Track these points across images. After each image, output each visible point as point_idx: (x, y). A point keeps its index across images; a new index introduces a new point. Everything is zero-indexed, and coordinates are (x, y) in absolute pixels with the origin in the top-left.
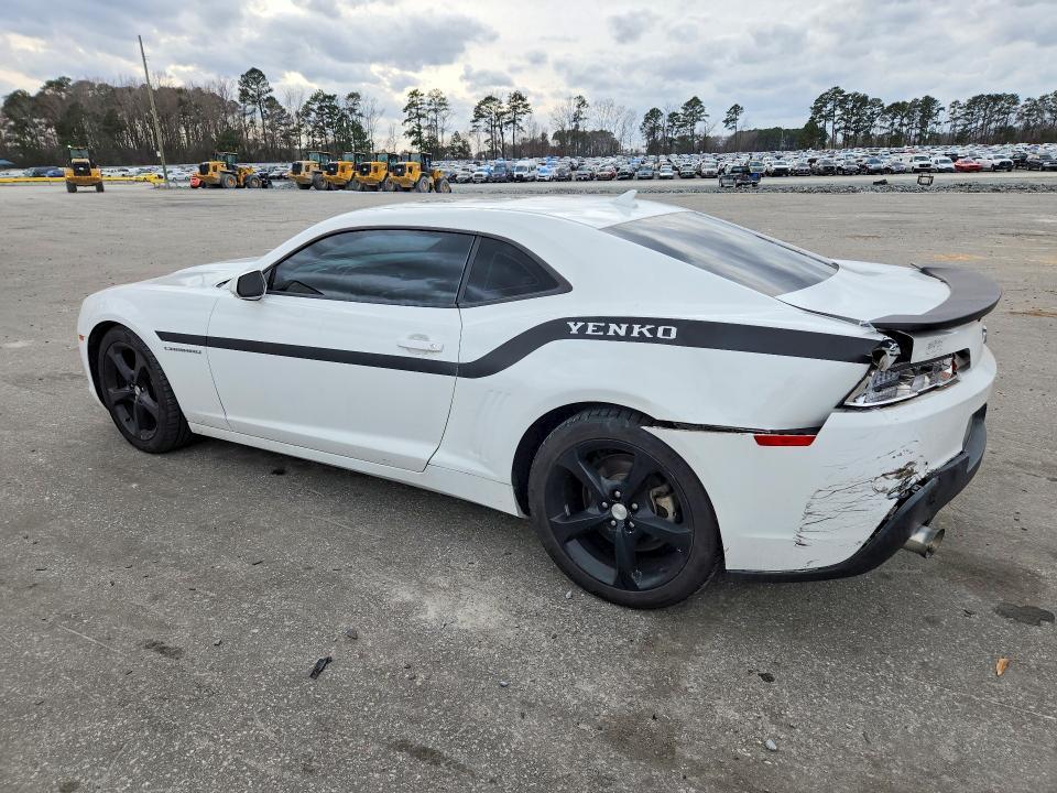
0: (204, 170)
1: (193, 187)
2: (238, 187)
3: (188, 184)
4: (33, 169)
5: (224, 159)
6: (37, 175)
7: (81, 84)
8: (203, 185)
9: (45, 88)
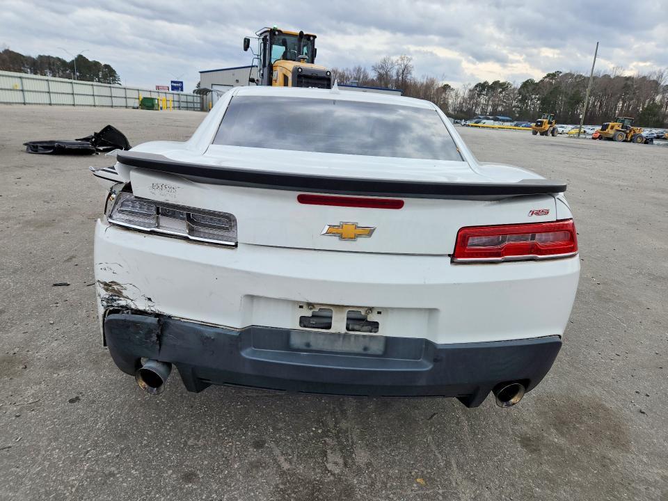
0: (604, 128)
1: (593, 138)
2: (624, 141)
3: (591, 137)
4: (515, 122)
5: (623, 122)
6: (516, 125)
7: (566, 75)
8: (600, 138)
9: (545, 77)
